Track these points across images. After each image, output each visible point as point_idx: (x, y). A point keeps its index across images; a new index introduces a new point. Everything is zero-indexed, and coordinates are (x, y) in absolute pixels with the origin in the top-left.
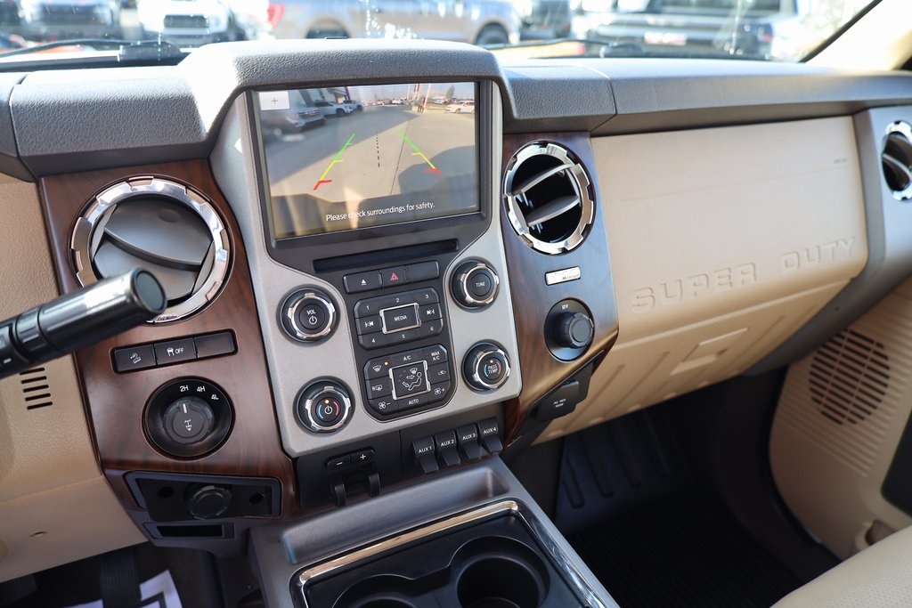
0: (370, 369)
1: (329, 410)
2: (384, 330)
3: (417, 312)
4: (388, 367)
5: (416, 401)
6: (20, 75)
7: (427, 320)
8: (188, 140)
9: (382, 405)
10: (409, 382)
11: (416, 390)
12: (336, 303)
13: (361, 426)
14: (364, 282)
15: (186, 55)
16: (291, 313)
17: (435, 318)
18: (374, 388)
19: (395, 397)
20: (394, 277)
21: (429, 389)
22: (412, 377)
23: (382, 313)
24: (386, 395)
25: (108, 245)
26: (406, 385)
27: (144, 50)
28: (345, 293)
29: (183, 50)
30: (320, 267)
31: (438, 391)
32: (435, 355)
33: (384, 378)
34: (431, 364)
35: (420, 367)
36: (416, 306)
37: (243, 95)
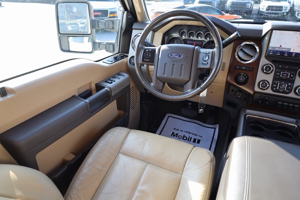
0: (275, 82)
1: (264, 85)
2: (281, 76)
4: (279, 83)
5: (282, 91)
6: (238, 24)
8: (259, 36)
9: (275, 89)
10: (282, 87)
11: (282, 89)
12: (273, 68)
13: (269, 91)
14: (280, 66)
15: (266, 22)
16: (264, 67)
17: (292, 77)
18: (274, 85)
20: (287, 67)
21: (285, 89)
22: (283, 86)
24: (276, 87)
25: (241, 51)
26: (281, 87)
27: (258, 21)
28: (276, 67)
29: (266, 21)
30: (273, 62)
31: (287, 91)
32: (290, 84)
33: (277, 84)
34: (288, 85)
35: (285, 85)
36: (289, 74)
37: (271, 30)
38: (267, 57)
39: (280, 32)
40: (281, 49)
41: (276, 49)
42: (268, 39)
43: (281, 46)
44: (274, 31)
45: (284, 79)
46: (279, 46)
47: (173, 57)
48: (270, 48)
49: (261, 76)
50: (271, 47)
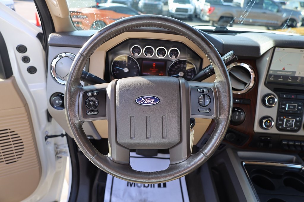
0: (280, 117)
1: (268, 124)
2: (287, 109)
3: (296, 107)
4: (285, 118)
5: (289, 129)
7: (298, 109)
9: (280, 127)
10: (289, 123)
11: (290, 126)
13: (273, 130)
14: (285, 96)
16: (267, 99)
17: (300, 110)
18: (280, 122)
19: (284, 126)
20: (293, 97)
21: (293, 126)
23: (287, 105)
24: (282, 125)
26: (288, 124)
30: (275, 90)
31: (296, 128)
32: (298, 119)
33: (283, 120)
34: (296, 121)
35: (293, 121)
36: (297, 105)
37: (273, 48)
38: (268, 84)
39: (284, 50)
40: (284, 73)
41: (278, 72)
42: (270, 60)
43: (284, 69)
44: (277, 48)
45: (291, 113)
46: (281, 69)
47: (144, 103)
48: (271, 72)
49: (261, 111)
50: (272, 70)
